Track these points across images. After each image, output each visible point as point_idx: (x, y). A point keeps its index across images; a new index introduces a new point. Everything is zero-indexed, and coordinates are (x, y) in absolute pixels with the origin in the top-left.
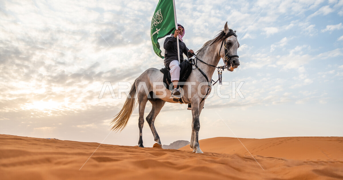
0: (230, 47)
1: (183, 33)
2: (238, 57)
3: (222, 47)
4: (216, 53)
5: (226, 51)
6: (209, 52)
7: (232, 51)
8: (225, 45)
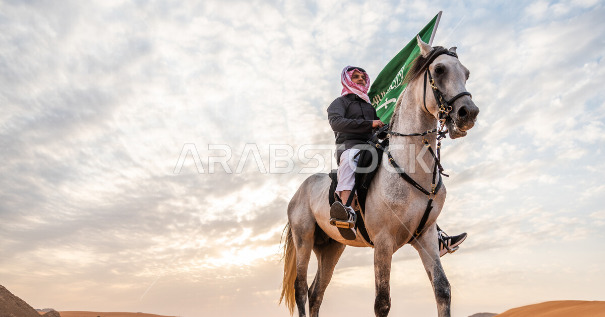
0: (443, 80)
1: (366, 81)
2: (469, 94)
3: (427, 88)
4: (418, 109)
5: (437, 93)
6: (403, 112)
7: (451, 89)
8: (431, 81)
